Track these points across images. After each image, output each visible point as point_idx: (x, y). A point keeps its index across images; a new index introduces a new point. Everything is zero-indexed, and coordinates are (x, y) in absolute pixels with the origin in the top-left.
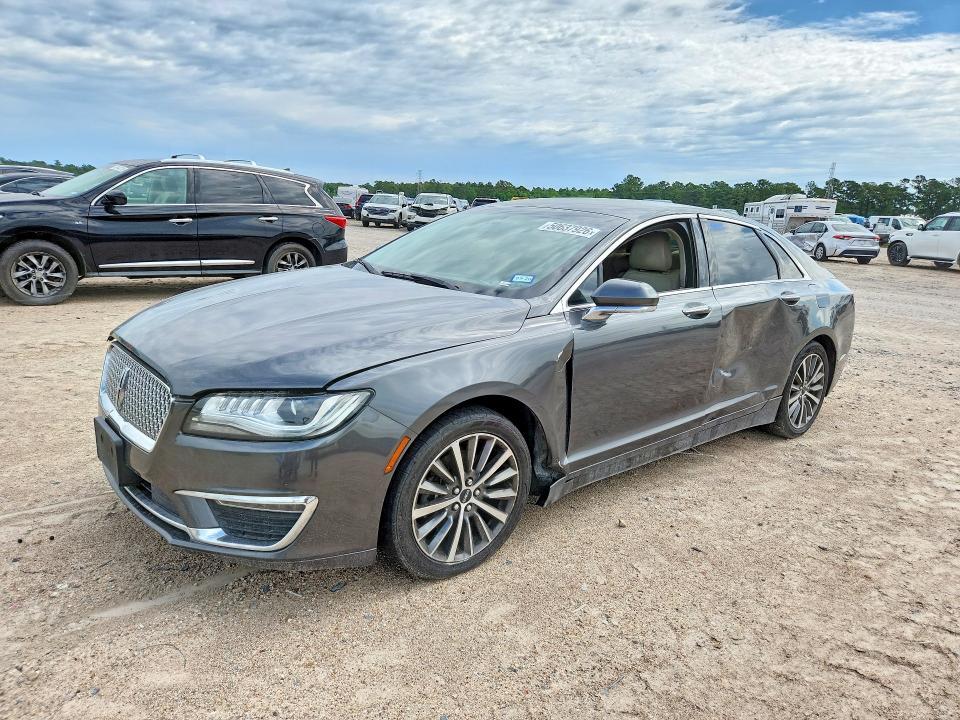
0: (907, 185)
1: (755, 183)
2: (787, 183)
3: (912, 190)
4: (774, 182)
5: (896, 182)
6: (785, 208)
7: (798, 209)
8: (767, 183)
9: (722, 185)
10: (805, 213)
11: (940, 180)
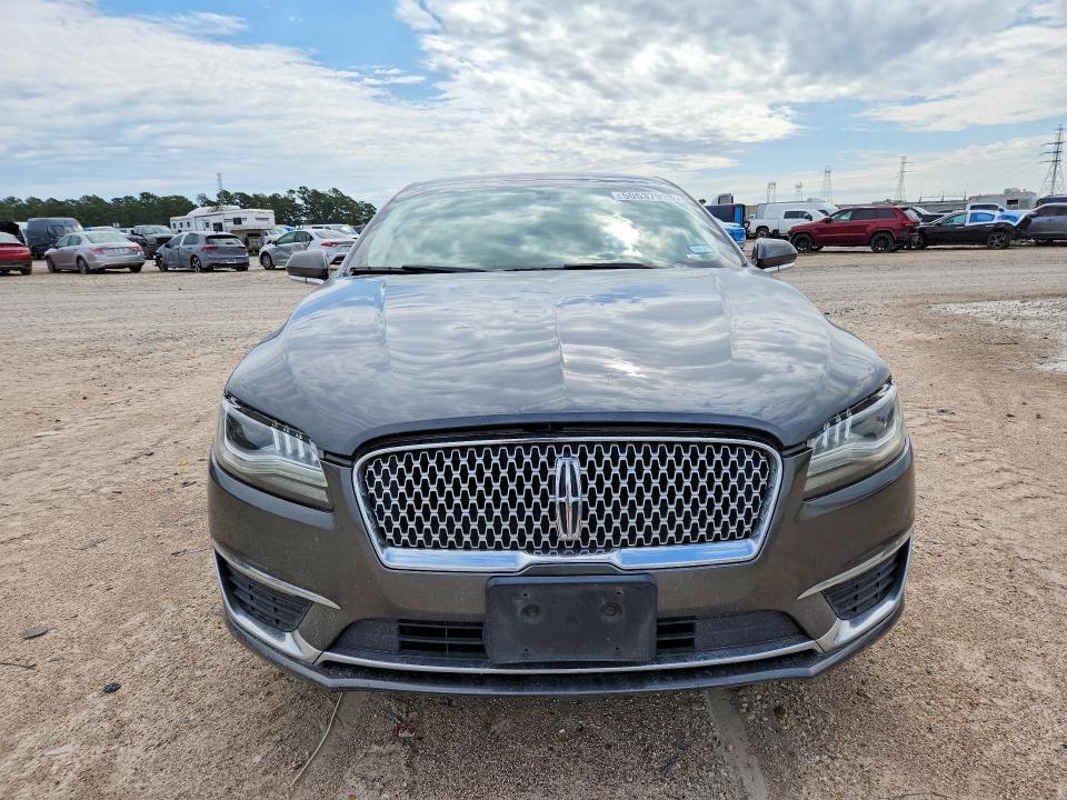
0: (294, 196)
1: (138, 197)
2: (176, 197)
3: (299, 201)
4: (160, 195)
5: (283, 194)
6: (222, 221)
7: (238, 221)
8: (152, 196)
9: (96, 201)
10: (246, 225)
11: (320, 190)
